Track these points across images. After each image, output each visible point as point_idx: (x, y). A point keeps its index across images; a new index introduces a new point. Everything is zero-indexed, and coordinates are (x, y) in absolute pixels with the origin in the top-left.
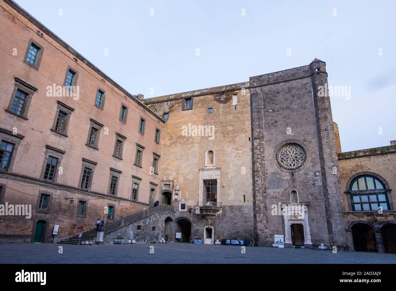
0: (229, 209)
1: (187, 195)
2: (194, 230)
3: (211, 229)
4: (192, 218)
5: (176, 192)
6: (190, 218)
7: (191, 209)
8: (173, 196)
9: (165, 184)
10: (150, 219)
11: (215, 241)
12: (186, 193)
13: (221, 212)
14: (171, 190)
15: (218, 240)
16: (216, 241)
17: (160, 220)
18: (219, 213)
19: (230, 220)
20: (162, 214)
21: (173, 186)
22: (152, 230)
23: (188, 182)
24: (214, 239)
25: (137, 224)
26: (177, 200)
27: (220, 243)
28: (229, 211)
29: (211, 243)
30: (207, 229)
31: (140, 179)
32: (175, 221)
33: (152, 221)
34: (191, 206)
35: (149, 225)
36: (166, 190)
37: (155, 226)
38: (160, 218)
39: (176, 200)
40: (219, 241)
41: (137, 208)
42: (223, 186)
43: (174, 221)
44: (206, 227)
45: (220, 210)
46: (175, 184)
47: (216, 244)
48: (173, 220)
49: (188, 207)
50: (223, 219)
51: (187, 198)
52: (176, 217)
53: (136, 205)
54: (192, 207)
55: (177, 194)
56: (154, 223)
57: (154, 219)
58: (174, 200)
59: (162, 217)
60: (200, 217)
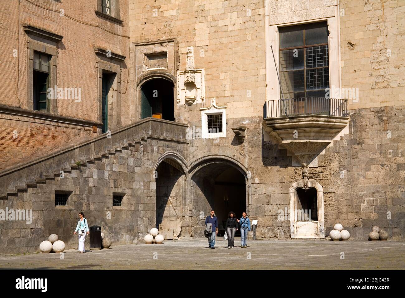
0: (377, 121)
1: (227, 83)
2: (256, 196)
3: (313, 192)
4: (247, 158)
5: (190, 77)
6: (242, 157)
7: (242, 129)
8: (179, 90)
9: (149, 52)
10: (102, 169)
11: (329, 228)
12: (222, 76)
13: (346, 131)
14: (172, 73)
15: (339, 226)
16: (332, 228)
17: (137, 170)
18: (337, 138)
19: (378, 155)
20: (145, 151)
21: (178, 59)
22: (111, 205)
23: (225, 41)
24: (326, 222)
25: (54, 188)
26: (195, 103)
27: (346, 234)
28: (377, 127)
29: (317, 234)
30: (299, 191)
31: (56, 39)
32: (190, 171)
33: (110, 176)
34: (243, 119)
35: (98, 189)
36: (155, 72)
37: (119, 191)
38: (138, 164)
39: (190, 104)
40: (344, 228)
41: (57, 134)
42: (349, 43)
43: (186, 170)
44: (295, 185)
45: (342, 128)
46: (182, 50)
47: (332, 240)
48: (184, 167)
49: (231, 122)
50: (355, 155)
51: (227, 94)
52: (195, 159)
53: (52, 127)
54: (245, 123)
55: (190, 85)
56: (115, 182)
57: (116, 168)
58: (183, 102)
59: (144, 159)
60: (275, 155)
